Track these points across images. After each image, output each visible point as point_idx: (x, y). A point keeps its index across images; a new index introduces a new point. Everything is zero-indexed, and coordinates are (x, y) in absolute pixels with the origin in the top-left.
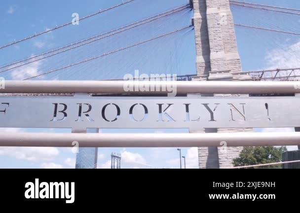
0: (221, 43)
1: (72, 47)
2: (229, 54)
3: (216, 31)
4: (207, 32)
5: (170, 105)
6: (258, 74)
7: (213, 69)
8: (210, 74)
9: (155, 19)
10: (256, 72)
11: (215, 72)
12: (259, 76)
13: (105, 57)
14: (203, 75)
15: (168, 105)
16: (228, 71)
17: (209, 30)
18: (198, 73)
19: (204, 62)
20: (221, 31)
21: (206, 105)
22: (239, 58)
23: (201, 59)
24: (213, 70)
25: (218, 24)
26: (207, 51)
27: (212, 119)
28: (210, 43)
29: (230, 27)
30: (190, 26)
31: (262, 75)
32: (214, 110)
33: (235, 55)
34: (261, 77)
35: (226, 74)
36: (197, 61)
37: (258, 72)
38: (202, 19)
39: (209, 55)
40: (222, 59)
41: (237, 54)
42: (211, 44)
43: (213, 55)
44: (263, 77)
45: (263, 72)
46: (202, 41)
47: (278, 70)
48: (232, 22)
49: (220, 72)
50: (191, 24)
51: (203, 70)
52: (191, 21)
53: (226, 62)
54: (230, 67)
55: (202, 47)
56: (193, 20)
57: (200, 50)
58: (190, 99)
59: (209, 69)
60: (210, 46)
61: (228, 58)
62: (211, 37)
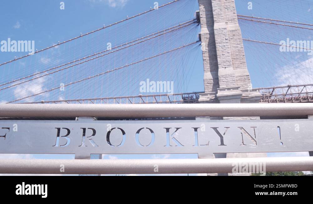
0: (230, 58)
1: (74, 64)
2: (238, 70)
3: (224, 46)
4: (215, 47)
5: (177, 129)
6: (268, 91)
7: (222, 85)
8: (218, 91)
9: (160, 34)
10: (266, 89)
11: (224, 89)
12: (269, 92)
13: (109, 74)
14: (211, 92)
15: (176, 129)
16: (237, 88)
17: (217, 45)
18: (206, 90)
19: (212, 78)
20: (229, 47)
21: (215, 129)
22: (248, 74)
23: (208, 75)
24: (221, 87)
25: (226, 39)
26: (215, 67)
27: (222, 144)
28: (218, 58)
29: (239, 42)
30: (197, 42)
31: (273, 91)
32: (224, 134)
33: (244, 71)
34: (272, 93)
35: (235, 91)
36: (205, 78)
37: (269, 89)
38: (210, 34)
39: (217, 71)
40: (231, 76)
41: (246, 70)
42: (219, 60)
43: (222, 71)
44: (274, 94)
45: (274, 89)
46: (210, 57)
47: (289, 87)
48: (241, 37)
49: (229, 89)
50: (198, 39)
51: (211, 87)
52: (198, 36)
53: (235, 79)
54: (239, 84)
55: (210, 63)
56: (200, 35)
57: (208, 66)
58: (198, 123)
59: (217, 86)
60: (218, 62)
61: (237, 75)
62: (219, 53)
